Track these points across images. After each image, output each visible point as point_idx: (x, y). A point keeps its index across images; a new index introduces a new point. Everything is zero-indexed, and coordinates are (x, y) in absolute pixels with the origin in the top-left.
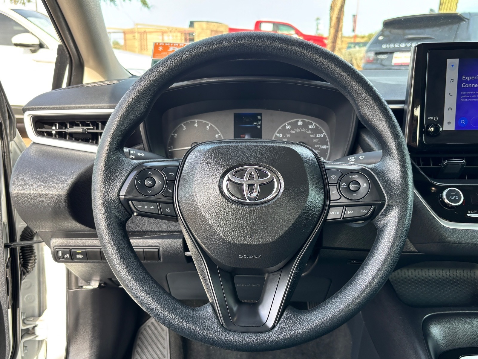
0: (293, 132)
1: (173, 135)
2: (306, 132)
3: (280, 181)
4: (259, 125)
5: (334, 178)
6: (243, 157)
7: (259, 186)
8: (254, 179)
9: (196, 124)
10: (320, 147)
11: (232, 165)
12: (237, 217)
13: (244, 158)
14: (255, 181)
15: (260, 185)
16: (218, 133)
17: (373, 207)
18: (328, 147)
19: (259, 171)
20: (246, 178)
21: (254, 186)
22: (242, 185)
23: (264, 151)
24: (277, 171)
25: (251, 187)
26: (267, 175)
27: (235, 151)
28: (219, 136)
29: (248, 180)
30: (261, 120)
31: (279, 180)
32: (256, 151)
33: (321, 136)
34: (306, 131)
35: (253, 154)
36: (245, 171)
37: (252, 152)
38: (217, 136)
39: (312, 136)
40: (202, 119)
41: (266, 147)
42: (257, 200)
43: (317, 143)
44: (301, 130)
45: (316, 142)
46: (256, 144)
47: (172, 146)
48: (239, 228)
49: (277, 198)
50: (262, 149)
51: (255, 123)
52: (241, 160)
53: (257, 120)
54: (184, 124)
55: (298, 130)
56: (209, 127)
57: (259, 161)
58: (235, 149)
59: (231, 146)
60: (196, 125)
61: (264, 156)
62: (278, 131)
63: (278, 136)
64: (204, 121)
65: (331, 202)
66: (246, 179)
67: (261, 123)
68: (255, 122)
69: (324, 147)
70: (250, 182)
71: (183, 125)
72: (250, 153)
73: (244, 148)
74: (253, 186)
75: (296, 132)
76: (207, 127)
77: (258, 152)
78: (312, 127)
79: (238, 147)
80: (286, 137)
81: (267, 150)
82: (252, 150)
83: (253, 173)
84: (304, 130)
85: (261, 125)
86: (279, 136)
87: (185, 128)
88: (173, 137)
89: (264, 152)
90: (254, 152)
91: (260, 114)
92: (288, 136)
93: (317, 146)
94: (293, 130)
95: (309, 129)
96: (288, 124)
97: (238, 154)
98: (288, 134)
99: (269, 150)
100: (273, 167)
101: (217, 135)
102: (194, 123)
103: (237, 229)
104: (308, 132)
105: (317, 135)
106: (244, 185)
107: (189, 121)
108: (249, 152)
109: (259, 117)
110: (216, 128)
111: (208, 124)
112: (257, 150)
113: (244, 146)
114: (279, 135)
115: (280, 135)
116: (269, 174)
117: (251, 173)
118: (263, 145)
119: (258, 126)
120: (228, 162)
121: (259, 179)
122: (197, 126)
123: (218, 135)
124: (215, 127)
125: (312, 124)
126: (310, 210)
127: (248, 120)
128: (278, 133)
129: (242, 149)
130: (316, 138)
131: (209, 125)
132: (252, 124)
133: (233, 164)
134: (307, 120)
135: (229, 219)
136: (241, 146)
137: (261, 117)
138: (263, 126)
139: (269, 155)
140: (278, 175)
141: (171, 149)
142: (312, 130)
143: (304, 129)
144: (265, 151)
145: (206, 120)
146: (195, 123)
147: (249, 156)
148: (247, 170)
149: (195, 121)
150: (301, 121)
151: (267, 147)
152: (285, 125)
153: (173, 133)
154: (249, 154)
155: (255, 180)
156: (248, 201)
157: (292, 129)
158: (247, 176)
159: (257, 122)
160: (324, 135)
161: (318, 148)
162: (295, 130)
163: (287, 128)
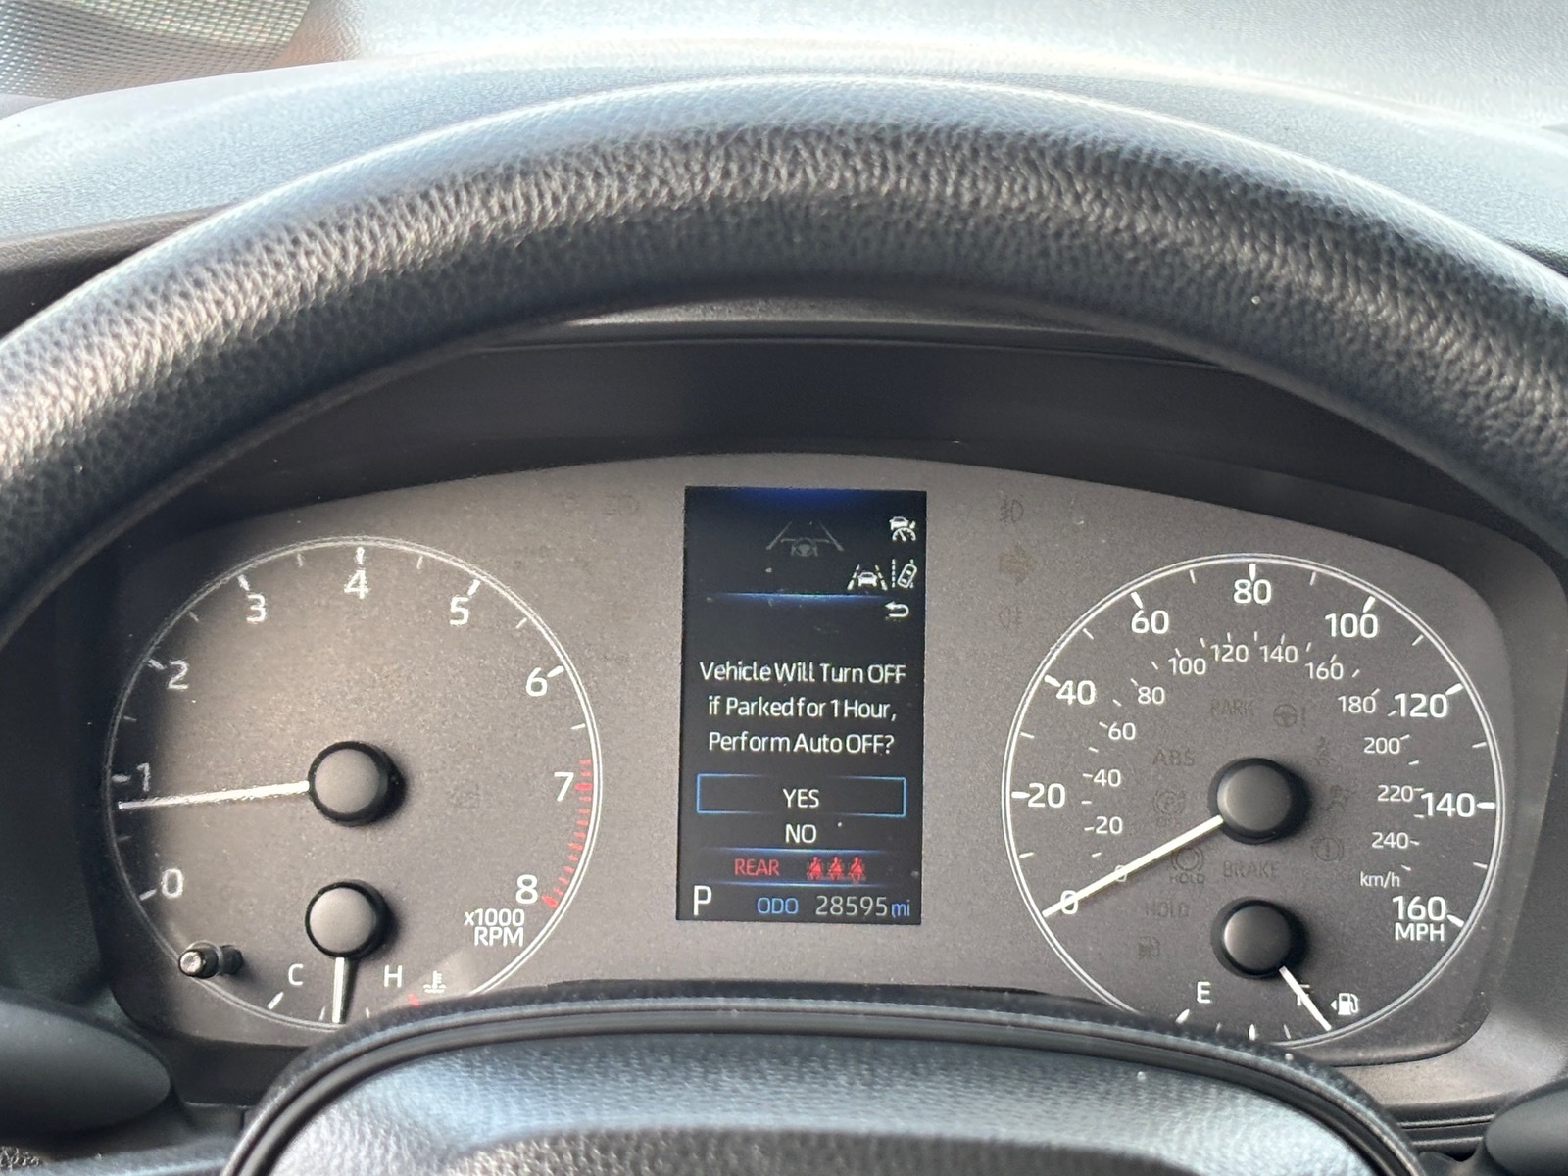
0: (1191, 667)
1: (156, 664)
2: (1300, 667)
4: (898, 595)
9: (361, 574)
10: (1420, 805)
16: (550, 661)
18: (1490, 805)
28: (551, 681)
30: (916, 550)
33: (1433, 706)
34: (1305, 658)
38: (535, 685)
39: (1356, 705)
40: (408, 536)
43: (1391, 770)
44: (1256, 653)
45: (1389, 757)
47: (146, 767)
51: (866, 580)
53: (887, 554)
54: (248, 576)
55: (1234, 654)
56: (472, 606)
60: (358, 585)
63: (1058, 695)
64: (424, 553)
67: (920, 579)
68: (868, 568)
69: (1454, 805)
71: (244, 583)
75: (1215, 668)
76: (456, 603)
78: (1361, 626)
80: (1129, 711)
84: (1283, 654)
85: (916, 598)
86: (1068, 698)
87: (259, 609)
88: (154, 683)
91: (914, 505)
92: (1147, 696)
93: (1404, 794)
94: (1194, 652)
95: (1327, 648)
96: (1154, 597)
98: (1152, 679)
101: (532, 679)
102: (344, 564)
104: (1320, 672)
105: (1401, 698)
107: (299, 550)
109: (900, 526)
110: (532, 617)
111: (460, 583)
114: (1069, 685)
115: (1079, 693)
119: (891, 606)
122: (363, 591)
123: (543, 675)
124: (520, 605)
125: (1352, 602)
127: (804, 550)
128: (1060, 671)
130: (1385, 723)
131: (475, 589)
134: (1315, 569)
137: (921, 530)
138: (931, 603)
141: (134, 792)
142: (1352, 651)
143: (1292, 641)
145: (443, 546)
146: (353, 567)
149: (352, 551)
150: (1265, 572)
152: (1127, 608)
153: (156, 656)
157: (1183, 638)
159: (887, 575)
160: (1461, 702)
161: (1402, 817)
162: (1209, 655)
163: (1140, 626)
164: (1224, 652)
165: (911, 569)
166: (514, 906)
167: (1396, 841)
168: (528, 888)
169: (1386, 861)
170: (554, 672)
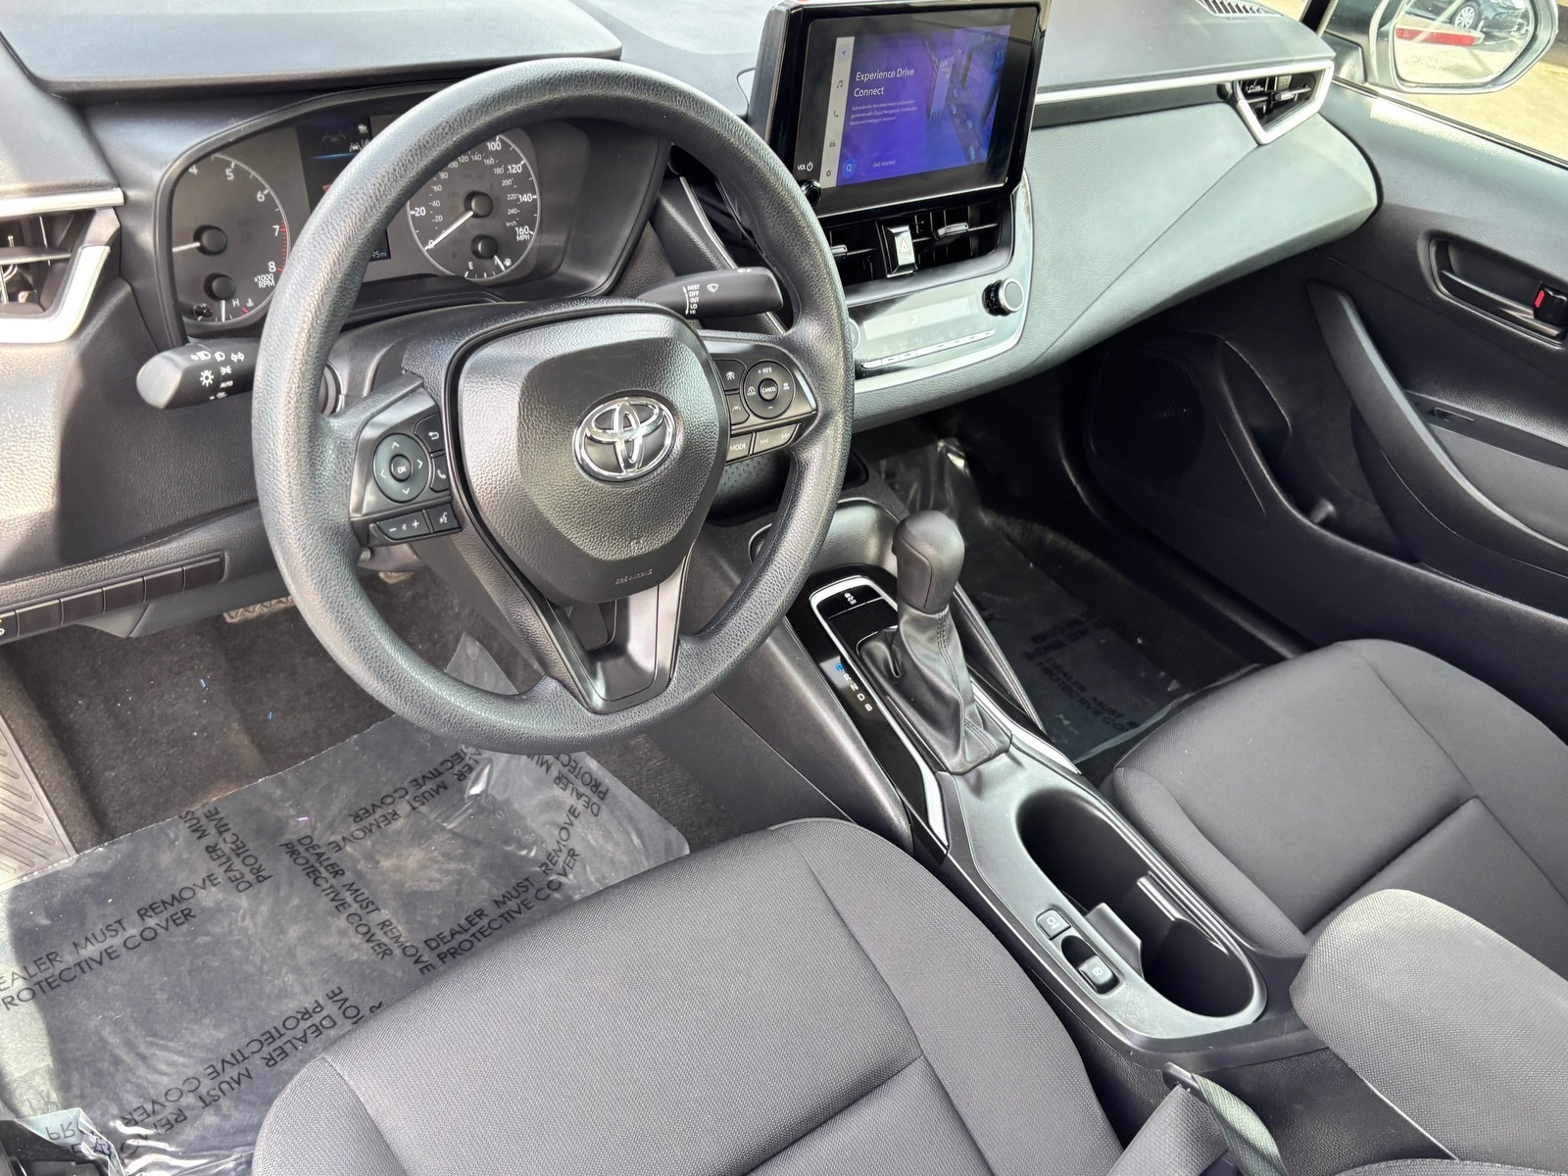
0: (453, 165)
2: (482, 161)
9: (193, 166)
10: (518, 199)
16: (264, 188)
18: (535, 197)
20: (617, 429)
28: (265, 196)
30: (368, 136)
33: (515, 169)
34: (483, 158)
38: (260, 197)
39: (499, 171)
43: (510, 189)
44: (470, 158)
45: (509, 186)
51: (355, 148)
53: (358, 138)
55: (464, 159)
56: (234, 171)
60: (193, 169)
64: (215, 155)
65: (733, 427)
68: (355, 143)
69: (526, 198)
75: (460, 164)
76: (228, 171)
78: (495, 146)
80: (439, 181)
84: (477, 157)
91: (366, 120)
93: (512, 197)
94: (452, 160)
95: (489, 154)
98: (443, 170)
101: (259, 195)
104: (487, 162)
105: (509, 167)
109: (362, 128)
110: (253, 173)
111: (228, 164)
116: (656, 409)
122: (196, 171)
123: (262, 193)
124: (249, 169)
125: (492, 138)
127: (335, 139)
130: (506, 175)
131: (233, 165)
132: (348, 150)
137: (369, 129)
142: (495, 154)
143: (479, 153)
145: (223, 153)
158: (618, 424)
159: (359, 145)
160: (524, 166)
161: (515, 203)
162: (457, 160)
164: (461, 159)
166: (268, 273)
167: (514, 211)
168: (272, 266)
169: (513, 217)
170: (266, 192)
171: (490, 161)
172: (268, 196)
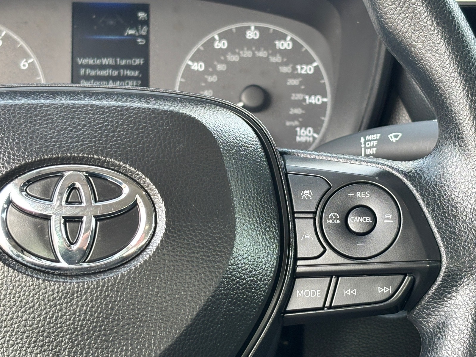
0: (234, 58)
2: (267, 58)
3: (155, 208)
4: (141, 36)
5: (307, 196)
6: (52, 138)
7: (96, 221)
8: (81, 203)
10: (305, 100)
11: (19, 160)
12: (29, 309)
13: (54, 142)
14: (85, 208)
15: (98, 218)
16: (28, 57)
17: (408, 279)
18: (325, 100)
19: (96, 179)
20: (58, 199)
21: (82, 222)
22: (47, 218)
23: (112, 121)
24: (147, 180)
25: (72, 224)
26: (118, 191)
27: (31, 122)
28: (29, 64)
29: (64, 203)
30: (146, 22)
31: (154, 204)
32: (90, 123)
33: (307, 69)
34: (269, 55)
35: (80, 130)
36: (57, 179)
37: (79, 125)
38: (24, 65)
39: (285, 69)
41: (119, 111)
42: (89, 262)
43: (296, 89)
44: (254, 54)
45: (295, 85)
46: (92, 102)
48: (35, 342)
49: (146, 256)
50: (108, 116)
51: (131, 32)
52: (48, 147)
53: (137, 23)
55: (247, 54)
57: (96, 153)
58: (30, 117)
59: (20, 108)
61: (113, 136)
62: (193, 56)
63: (193, 68)
65: (299, 263)
66: (59, 202)
67: (148, 32)
68: (131, 28)
69: (315, 100)
70: (71, 211)
72: (74, 127)
73: (57, 114)
74: (79, 221)
75: (241, 59)
77: (95, 125)
78: (285, 45)
79: (39, 111)
80: (215, 72)
81: (121, 119)
82: (79, 118)
83: (78, 185)
84: (262, 54)
85: (146, 37)
86: (196, 68)
89: (112, 126)
90: (85, 125)
92: (221, 67)
93: (298, 97)
94: (234, 53)
95: (276, 52)
96: (222, 36)
97: (38, 130)
98: (222, 62)
99: (127, 119)
100: (138, 168)
103: (29, 344)
104: (273, 59)
105: (299, 67)
106: (53, 218)
108: (69, 125)
109: (142, 15)
110: (22, 43)
112: (94, 121)
113: (57, 108)
114: (196, 64)
115: (198, 66)
116: (126, 189)
117: (74, 184)
118: (110, 107)
119: (139, 40)
120: (9, 153)
121: (96, 201)
123: (26, 61)
124: (18, 39)
125: (283, 37)
126: (238, 287)
127: (111, 23)
128: (192, 60)
129: (49, 115)
130: (294, 75)
131: (3, 34)
132: (122, 34)
133: (23, 158)
134: (272, 27)
135: (7, 315)
136: (48, 106)
137: (148, 16)
138: (152, 38)
139: (127, 134)
140: (149, 191)
142: (284, 53)
143: (265, 50)
144: (117, 122)
147: (71, 138)
148: (62, 176)
150: (256, 28)
151: (121, 111)
152: (213, 39)
154: (71, 131)
155: (84, 204)
156: (63, 264)
157: (231, 49)
158: (61, 194)
159: (138, 31)
160: (317, 68)
161: (299, 104)
162: (239, 54)
163: (218, 45)
164: (244, 53)
165: (145, 28)
167: (297, 111)
169: (295, 117)
170: (30, 61)
171: (275, 59)
172: (32, 65)
